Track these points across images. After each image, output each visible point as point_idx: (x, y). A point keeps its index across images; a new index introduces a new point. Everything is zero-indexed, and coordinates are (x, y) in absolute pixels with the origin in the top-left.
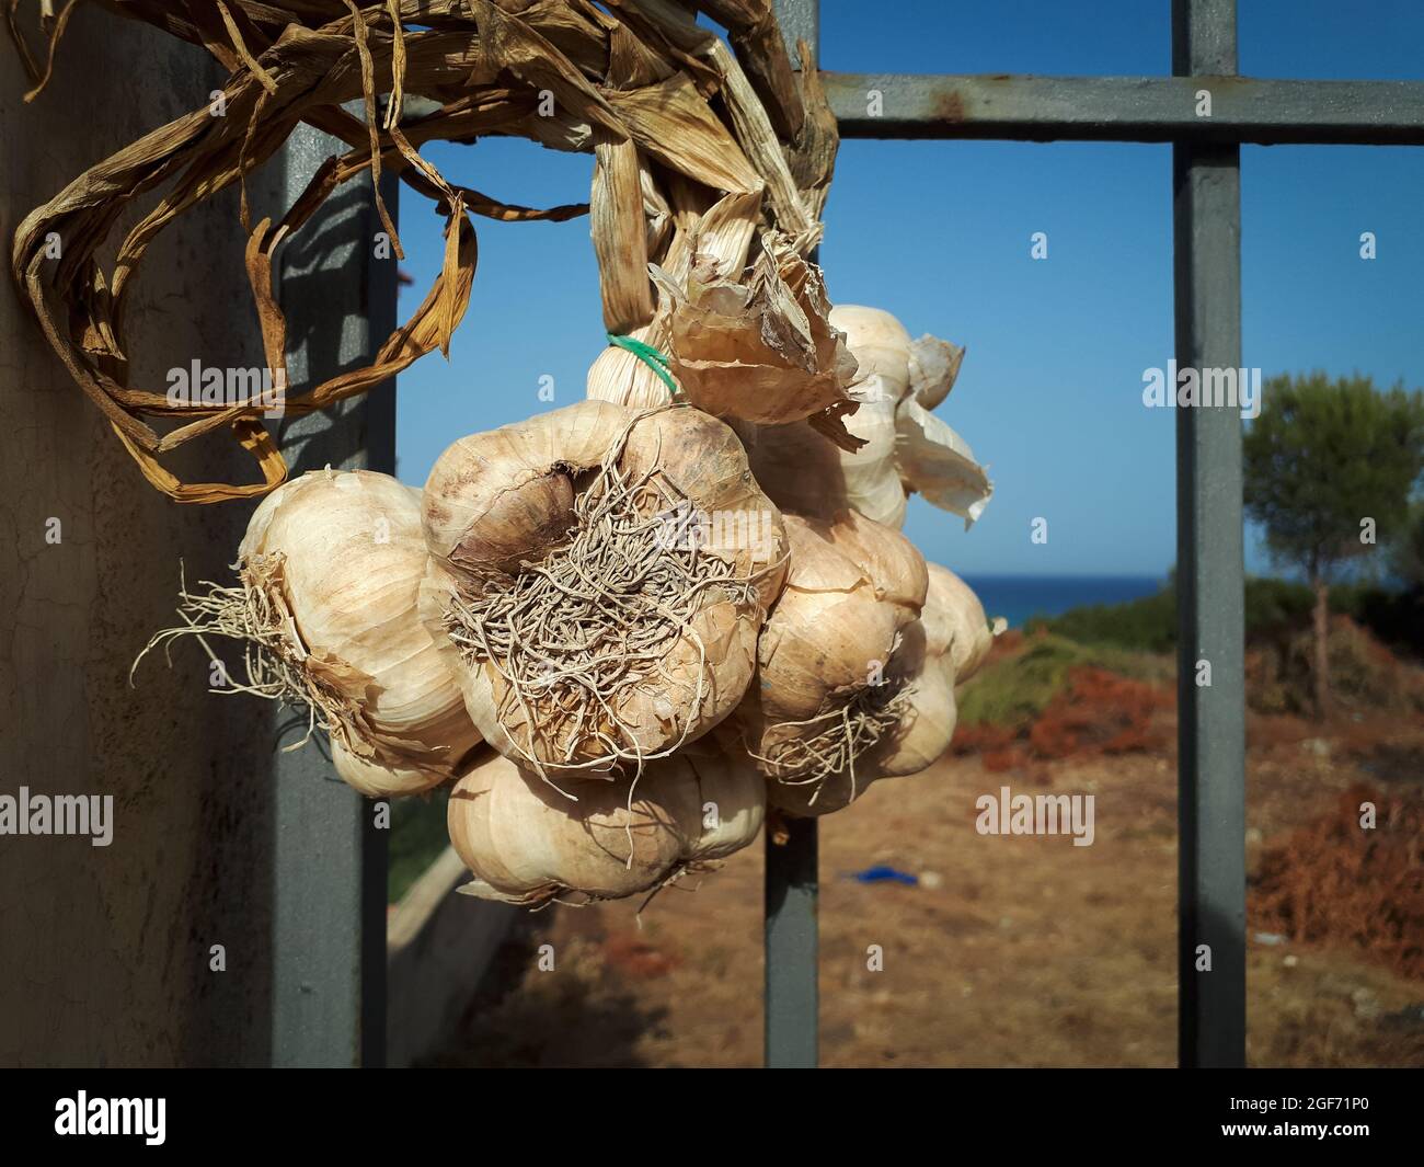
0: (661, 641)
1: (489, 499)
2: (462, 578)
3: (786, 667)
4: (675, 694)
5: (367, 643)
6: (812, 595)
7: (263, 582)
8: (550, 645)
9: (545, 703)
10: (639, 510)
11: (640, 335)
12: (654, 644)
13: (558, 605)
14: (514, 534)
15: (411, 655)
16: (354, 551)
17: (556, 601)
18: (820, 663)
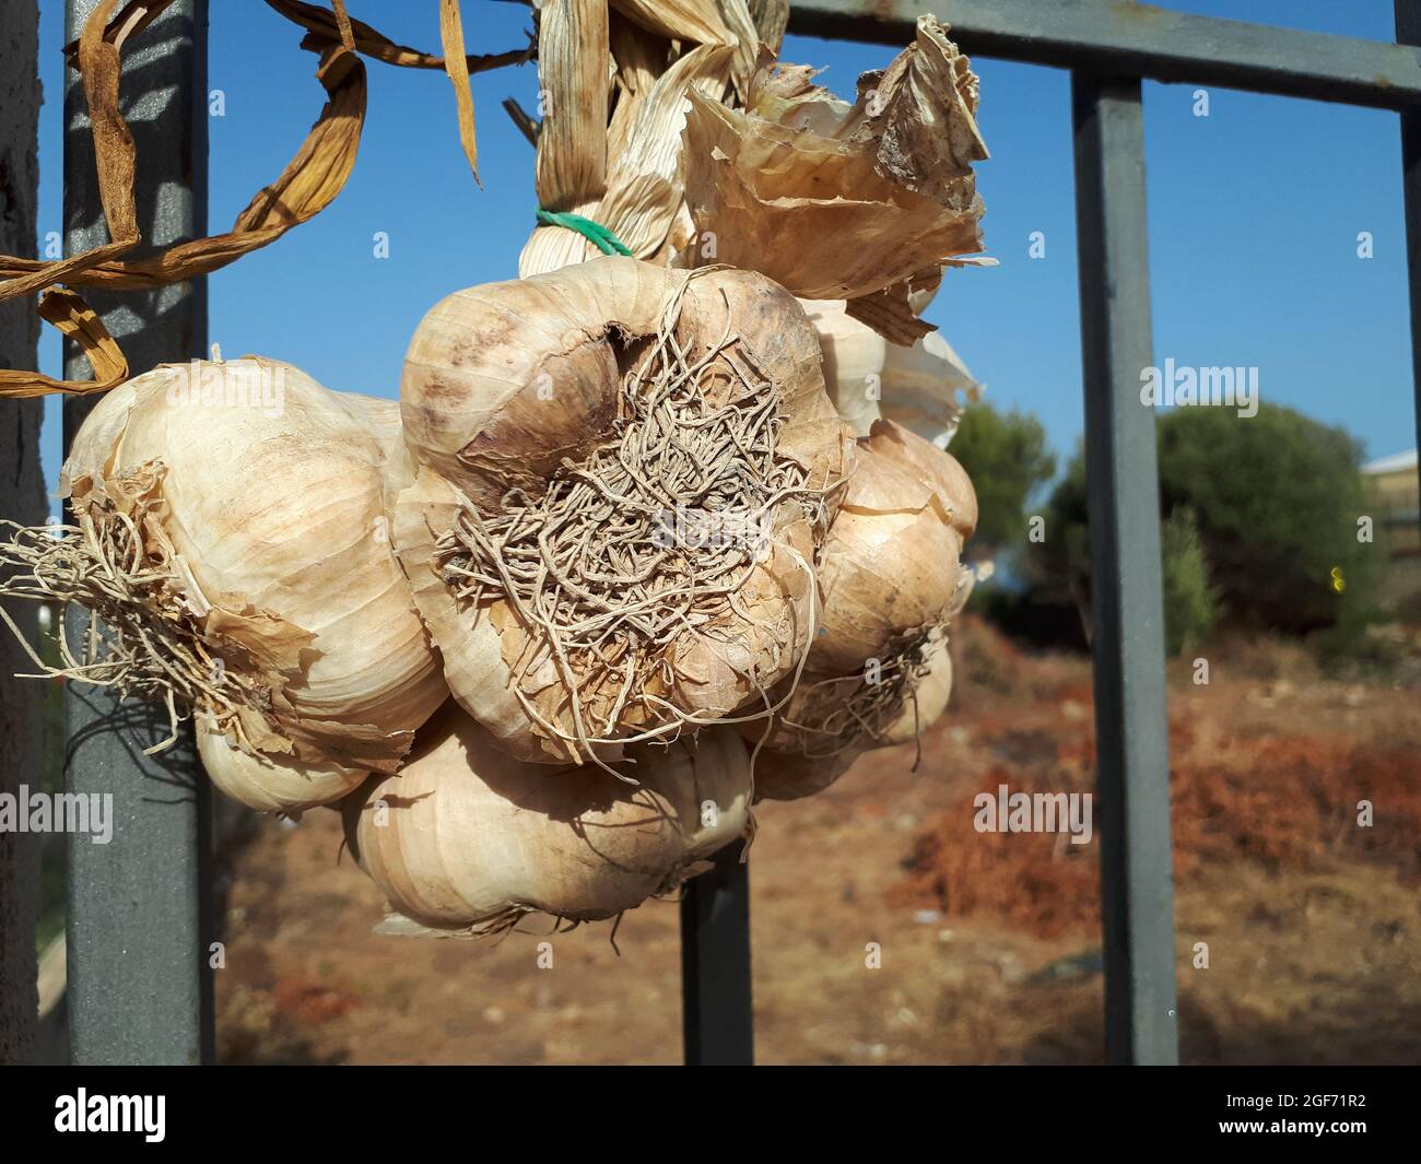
0: (729, 571)
1: (530, 367)
2: (471, 485)
3: (845, 607)
4: (753, 639)
5: (303, 588)
6: (877, 518)
7: (130, 506)
8: (592, 576)
9: (578, 658)
10: (705, 395)
11: (587, 211)
12: (722, 574)
13: (605, 523)
14: (561, 418)
15: (361, 606)
16: (276, 458)
17: (601, 517)
18: (890, 600)
